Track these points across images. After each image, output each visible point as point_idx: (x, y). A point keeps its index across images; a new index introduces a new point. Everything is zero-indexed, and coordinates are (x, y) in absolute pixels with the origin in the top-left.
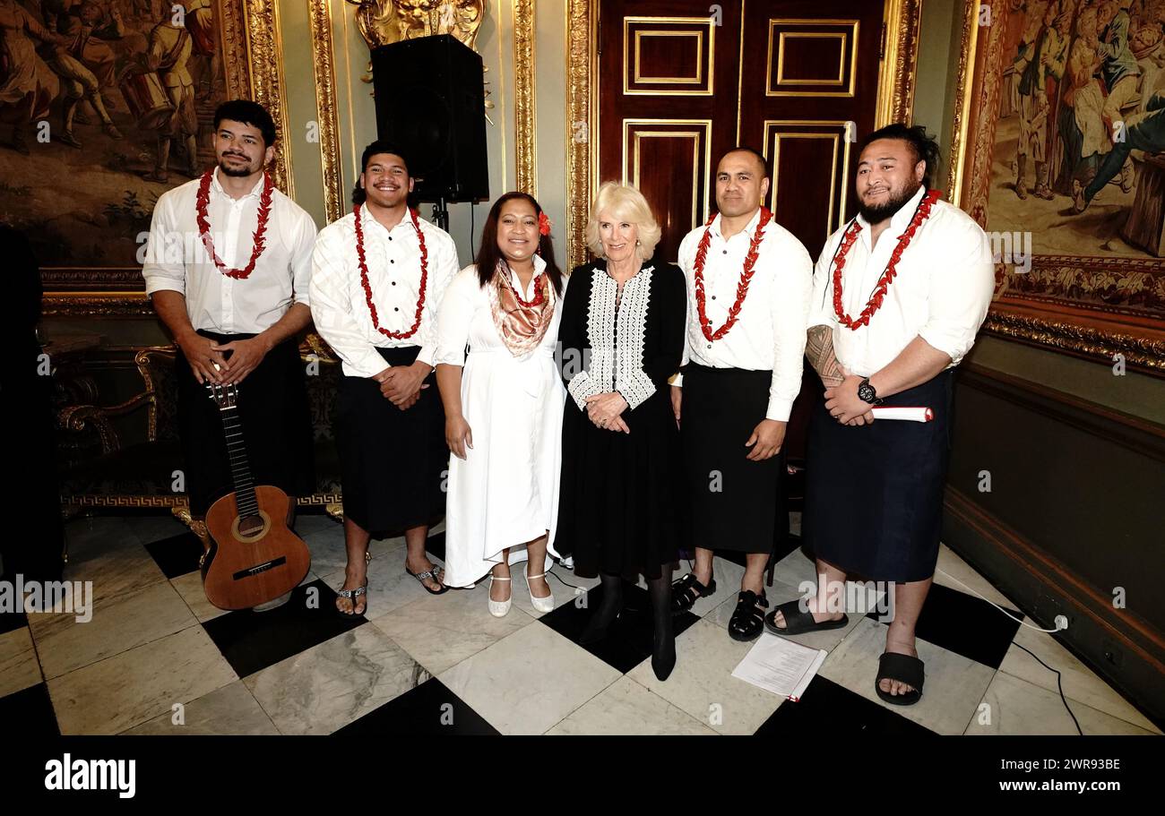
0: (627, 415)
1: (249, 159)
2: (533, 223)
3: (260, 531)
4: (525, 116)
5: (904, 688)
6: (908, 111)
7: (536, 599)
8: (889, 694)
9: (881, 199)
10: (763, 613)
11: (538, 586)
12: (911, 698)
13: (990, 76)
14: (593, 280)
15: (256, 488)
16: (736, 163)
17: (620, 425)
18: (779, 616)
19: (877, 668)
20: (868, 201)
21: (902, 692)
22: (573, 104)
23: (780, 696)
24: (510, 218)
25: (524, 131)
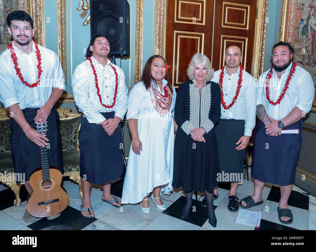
0: (205, 136)
1: (28, 37)
2: (165, 67)
3: (50, 187)
4: (140, 27)
5: (288, 219)
6: (265, 36)
7: (159, 206)
8: (284, 221)
9: (282, 64)
10: (238, 202)
11: (158, 201)
12: (290, 221)
13: (291, 28)
14: (190, 88)
15: (50, 169)
16: (233, 50)
17: (203, 139)
18: (243, 203)
19: (278, 215)
20: (277, 65)
21: (288, 220)
22: (158, 24)
23: (253, 227)
24: (156, 64)
25: (139, 33)
